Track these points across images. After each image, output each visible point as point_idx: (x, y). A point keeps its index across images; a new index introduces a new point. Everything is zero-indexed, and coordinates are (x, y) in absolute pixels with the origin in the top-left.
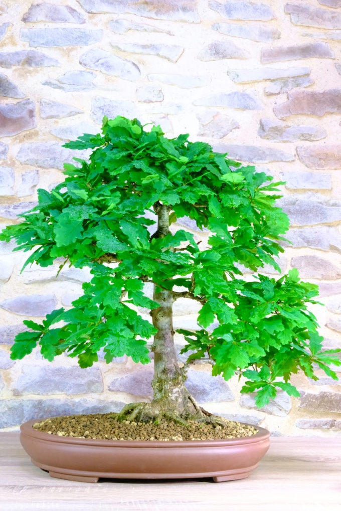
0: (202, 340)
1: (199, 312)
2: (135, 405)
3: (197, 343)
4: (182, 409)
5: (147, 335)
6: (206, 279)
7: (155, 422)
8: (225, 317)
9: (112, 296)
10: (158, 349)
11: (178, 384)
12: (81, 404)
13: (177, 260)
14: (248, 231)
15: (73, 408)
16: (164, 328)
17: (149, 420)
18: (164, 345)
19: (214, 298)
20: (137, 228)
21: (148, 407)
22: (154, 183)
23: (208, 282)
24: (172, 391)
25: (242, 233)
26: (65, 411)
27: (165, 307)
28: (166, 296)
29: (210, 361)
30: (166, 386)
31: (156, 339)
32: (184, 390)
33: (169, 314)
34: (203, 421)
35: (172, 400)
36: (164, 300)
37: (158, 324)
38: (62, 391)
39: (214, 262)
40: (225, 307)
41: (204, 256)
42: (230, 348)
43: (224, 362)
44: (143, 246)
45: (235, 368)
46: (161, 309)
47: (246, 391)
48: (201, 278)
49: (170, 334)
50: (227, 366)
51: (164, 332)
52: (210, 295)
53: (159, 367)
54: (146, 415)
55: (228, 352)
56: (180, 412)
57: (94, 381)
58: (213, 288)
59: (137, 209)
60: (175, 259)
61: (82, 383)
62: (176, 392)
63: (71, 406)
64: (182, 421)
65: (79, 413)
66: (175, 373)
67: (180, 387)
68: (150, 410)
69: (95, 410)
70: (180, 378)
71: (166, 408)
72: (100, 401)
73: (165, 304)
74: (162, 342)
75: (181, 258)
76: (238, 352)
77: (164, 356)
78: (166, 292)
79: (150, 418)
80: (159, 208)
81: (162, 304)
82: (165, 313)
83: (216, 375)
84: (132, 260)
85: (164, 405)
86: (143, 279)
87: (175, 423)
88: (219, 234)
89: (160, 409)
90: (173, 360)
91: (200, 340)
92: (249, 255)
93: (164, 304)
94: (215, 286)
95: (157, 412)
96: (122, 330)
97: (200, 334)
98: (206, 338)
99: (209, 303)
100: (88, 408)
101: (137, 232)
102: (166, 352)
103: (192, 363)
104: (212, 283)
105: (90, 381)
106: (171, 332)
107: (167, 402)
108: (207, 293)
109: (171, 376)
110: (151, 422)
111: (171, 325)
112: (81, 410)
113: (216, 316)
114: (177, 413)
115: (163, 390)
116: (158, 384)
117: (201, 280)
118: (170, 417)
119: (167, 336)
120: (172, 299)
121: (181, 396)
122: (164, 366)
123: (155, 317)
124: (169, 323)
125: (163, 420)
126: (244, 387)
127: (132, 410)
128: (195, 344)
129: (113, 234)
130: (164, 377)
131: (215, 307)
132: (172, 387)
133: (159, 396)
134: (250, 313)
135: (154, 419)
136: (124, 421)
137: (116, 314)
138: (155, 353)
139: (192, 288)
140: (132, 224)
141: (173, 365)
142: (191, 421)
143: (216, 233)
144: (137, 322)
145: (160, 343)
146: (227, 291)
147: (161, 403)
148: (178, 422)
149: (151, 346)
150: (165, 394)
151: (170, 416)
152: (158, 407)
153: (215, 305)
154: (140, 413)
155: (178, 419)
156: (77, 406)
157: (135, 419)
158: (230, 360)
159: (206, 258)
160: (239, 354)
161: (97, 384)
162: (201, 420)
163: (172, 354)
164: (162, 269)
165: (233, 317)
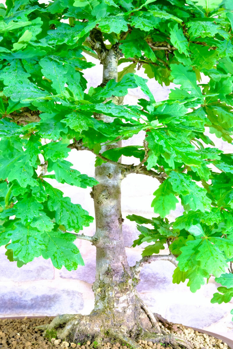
0: (160, 231)
1: (155, 194)
2: (68, 318)
3: (154, 233)
4: (131, 324)
5: (77, 227)
6: (166, 143)
7: (94, 343)
8: (193, 200)
9: (22, 167)
10: (101, 242)
11: (126, 290)
12: (29, 292)
13: (119, 113)
14: (225, 82)
15: (21, 296)
16: (109, 214)
17: (86, 339)
18: (109, 237)
19: (177, 172)
20: (65, 70)
21: (84, 322)
22: (92, 8)
23: (168, 146)
24: (118, 300)
25: (217, 84)
26: (12, 300)
27: (111, 185)
28: (111, 171)
29: (170, 258)
30: (110, 293)
31: (98, 228)
32: (134, 298)
33: (115, 195)
34: (159, 341)
35: (118, 312)
36: (109, 176)
37: (101, 209)
38: (9, 277)
39: (178, 118)
40: (193, 187)
41: (162, 111)
42: (199, 245)
43: (190, 267)
44: (74, 95)
45: (205, 273)
46: (105, 188)
47: (220, 300)
48: (158, 141)
49: (117, 222)
50: (195, 271)
51: (108, 220)
52: (171, 168)
53: (102, 266)
54: (81, 332)
55: (196, 251)
56: (129, 327)
57: (44, 267)
58: (175, 156)
59: (65, 42)
60: (117, 111)
61: (31, 269)
62: (124, 301)
63: (19, 294)
64: (130, 342)
65: (27, 301)
66: (123, 275)
67: (129, 294)
68: (87, 327)
69: (44, 299)
70: (130, 281)
71: (110, 323)
72: (51, 289)
73: (111, 182)
74: (107, 233)
75: (127, 111)
76: (211, 252)
77: (108, 252)
78: (112, 166)
79: (88, 337)
80: (104, 54)
81: (107, 181)
82: (110, 194)
83: (178, 283)
84: (53, 114)
85: (107, 319)
86: (77, 145)
87: (122, 345)
88: (185, 87)
89: (101, 324)
90: (121, 257)
91: (158, 230)
92: (226, 115)
93: (109, 182)
94: (177, 153)
95: (97, 329)
96: (35, 220)
97: (157, 222)
98: (166, 228)
99: (169, 180)
100: (37, 296)
101: (64, 76)
102: (111, 247)
103: (147, 261)
104: (174, 149)
105: (40, 267)
106: (119, 219)
107: (111, 315)
108: (167, 165)
109: (118, 279)
110: (89, 343)
111: (118, 210)
112: (30, 299)
113: (180, 200)
114: (125, 329)
115: (106, 298)
116: (99, 290)
117: (157, 145)
118: (115, 336)
119: (112, 225)
120: (120, 176)
121: (131, 306)
122: (108, 266)
123: (98, 199)
124: (116, 208)
125: (105, 339)
126: (216, 295)
127: (65, 323)
128: (151, 235)
129: (30, 79)
130: (107, 280)
131: (178, 187)
132: (118, 295)
133: (101, 306)
134: (228, 195)
135: (93, 338)
136: (54, 339)
137: (29, 195)
138: (97, 247)
139: (145, 158)
140: (58, 64)
141: (120, 264)
142: (144, 342)
143: (180, 85)
144: (62, 206)
145: (103, 234)
146: (197, 161)
147: (103, 316)
148: (126, 344)
149: (92, 237)
150: (108, 303)
151: (115, 334)
152: (99, 322)
153: (178, 182)
154: (73, 330)
155: (125, 340)
156: (25, 294)
157: (67, 337)
158: (199, 263)
159: (165, 113)
160: (212, 255)
161: (47, 270)
162: (157, 339)
163: (119, 249)
164: (99, 129)
165: (204, 201)
